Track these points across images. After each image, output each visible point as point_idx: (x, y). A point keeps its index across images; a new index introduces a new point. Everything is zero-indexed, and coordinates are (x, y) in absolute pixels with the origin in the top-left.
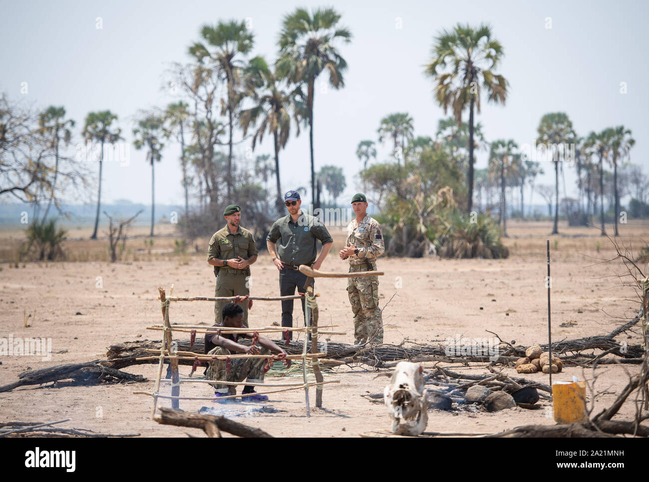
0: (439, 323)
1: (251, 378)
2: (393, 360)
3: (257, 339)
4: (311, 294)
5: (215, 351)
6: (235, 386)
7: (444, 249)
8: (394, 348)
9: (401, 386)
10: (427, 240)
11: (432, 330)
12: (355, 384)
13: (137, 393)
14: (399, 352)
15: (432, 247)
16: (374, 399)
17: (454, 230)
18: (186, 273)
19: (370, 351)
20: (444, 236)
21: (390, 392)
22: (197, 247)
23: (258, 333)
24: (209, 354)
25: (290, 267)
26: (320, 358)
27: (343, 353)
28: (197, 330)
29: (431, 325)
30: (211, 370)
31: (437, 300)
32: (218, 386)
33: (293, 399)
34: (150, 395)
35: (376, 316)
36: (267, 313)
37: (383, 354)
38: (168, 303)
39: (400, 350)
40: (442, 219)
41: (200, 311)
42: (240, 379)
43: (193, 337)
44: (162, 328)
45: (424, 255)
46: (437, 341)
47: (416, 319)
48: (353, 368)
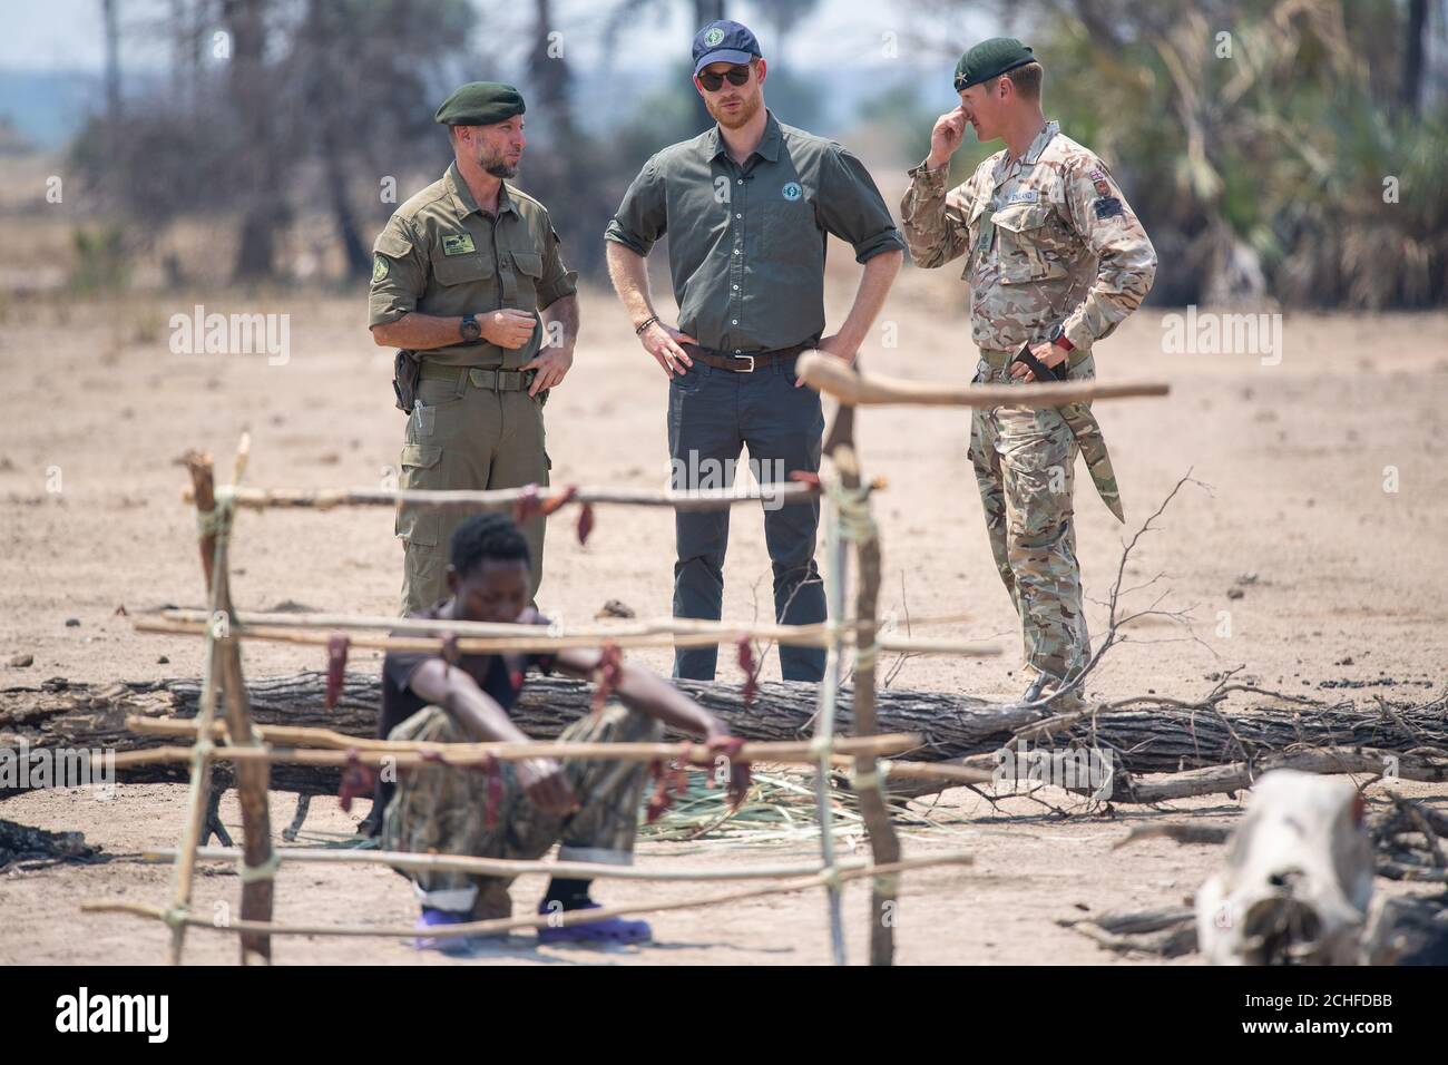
0: (1341, 605)
1: (579, 840)
2: (1173, 769)
3: (616, 676)
4: (850, 481)
5: (421, 727)
6: (504, 881)
7: (1300, 268)
8: (1181, 714)
9: (1277, 880)
10: (1223, 230)
11: (1317, 634)
12: (1019, 871)
13: (98, 909)
14: (1204, 732)
15: (1246, 260)
16: (1119, 939)
17: (1347, 179)
18: (155, 383)
19: (1074, 730)
20: (1299, 210)
21: (1228, 904)
22: (172, 265)
23: (617, 650)
24: (397, 739)
25: (718, 361)
26: (885, 756)
27: (958, 738)
28: (355, 637)
29: (1307, 615)
30: (406, 808)
31: (1311, 503)
32: (435, 881)
33: (758, 934)
34: (156, 917)
35: (1054, 579)
36: (568, 562)
37: (1132, 741)
38: (227, 517)
39: (1205, 725)
40: (1289, 134)
41: (265, 551)
42: (531, 850)
43: (338, 665)
44: (198, 627)
45: (1211, 296)
46: (1346, 684)
47: (1237, 587)
48: (997, 803)
